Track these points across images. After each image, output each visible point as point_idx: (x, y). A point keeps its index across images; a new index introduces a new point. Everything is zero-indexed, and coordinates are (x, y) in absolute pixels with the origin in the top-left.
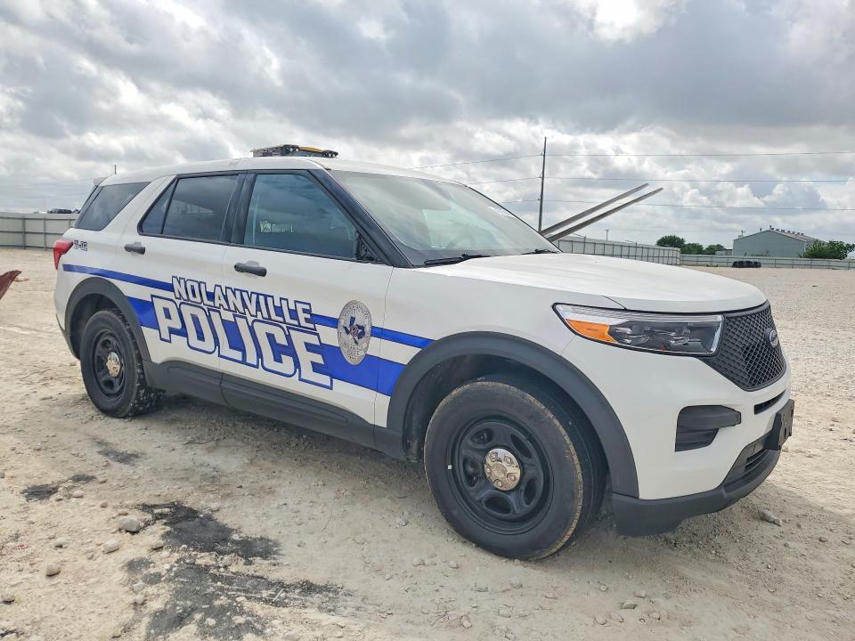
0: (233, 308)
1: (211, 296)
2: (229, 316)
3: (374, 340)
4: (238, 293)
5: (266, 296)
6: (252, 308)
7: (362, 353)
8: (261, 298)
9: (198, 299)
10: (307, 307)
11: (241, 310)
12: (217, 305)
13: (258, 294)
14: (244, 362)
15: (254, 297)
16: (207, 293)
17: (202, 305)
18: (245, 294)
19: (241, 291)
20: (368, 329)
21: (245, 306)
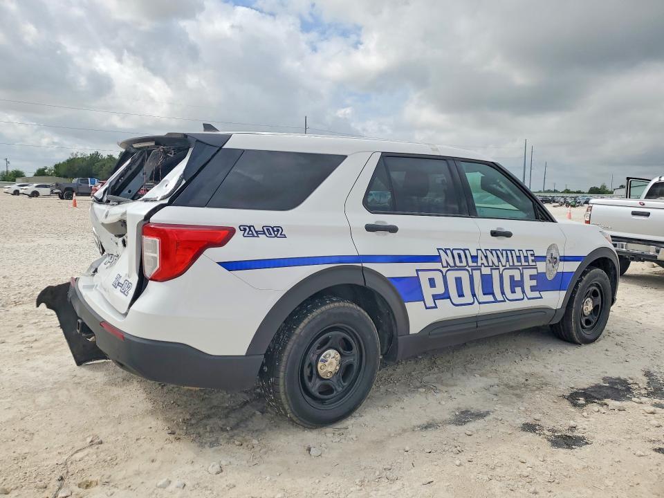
0: (491, 264)
1: (475, 258)
2: (486, 271)
3: (561, 263)
4: (494, 252)
5: (511, 251)
6: (503, 260)
7: (555, 272)
8: (509, 252)
9: (464, 264)
10: (532, 252)
11: (497, 264)
12: (479, 264)
13: (506, 250)
14: (496, 301)
15: (504, 252)
16: (471, 256)
17: (467, 268)
18: (498, 252)
19: (495, 250)
20: (558, 258)
21: (499, 260)
